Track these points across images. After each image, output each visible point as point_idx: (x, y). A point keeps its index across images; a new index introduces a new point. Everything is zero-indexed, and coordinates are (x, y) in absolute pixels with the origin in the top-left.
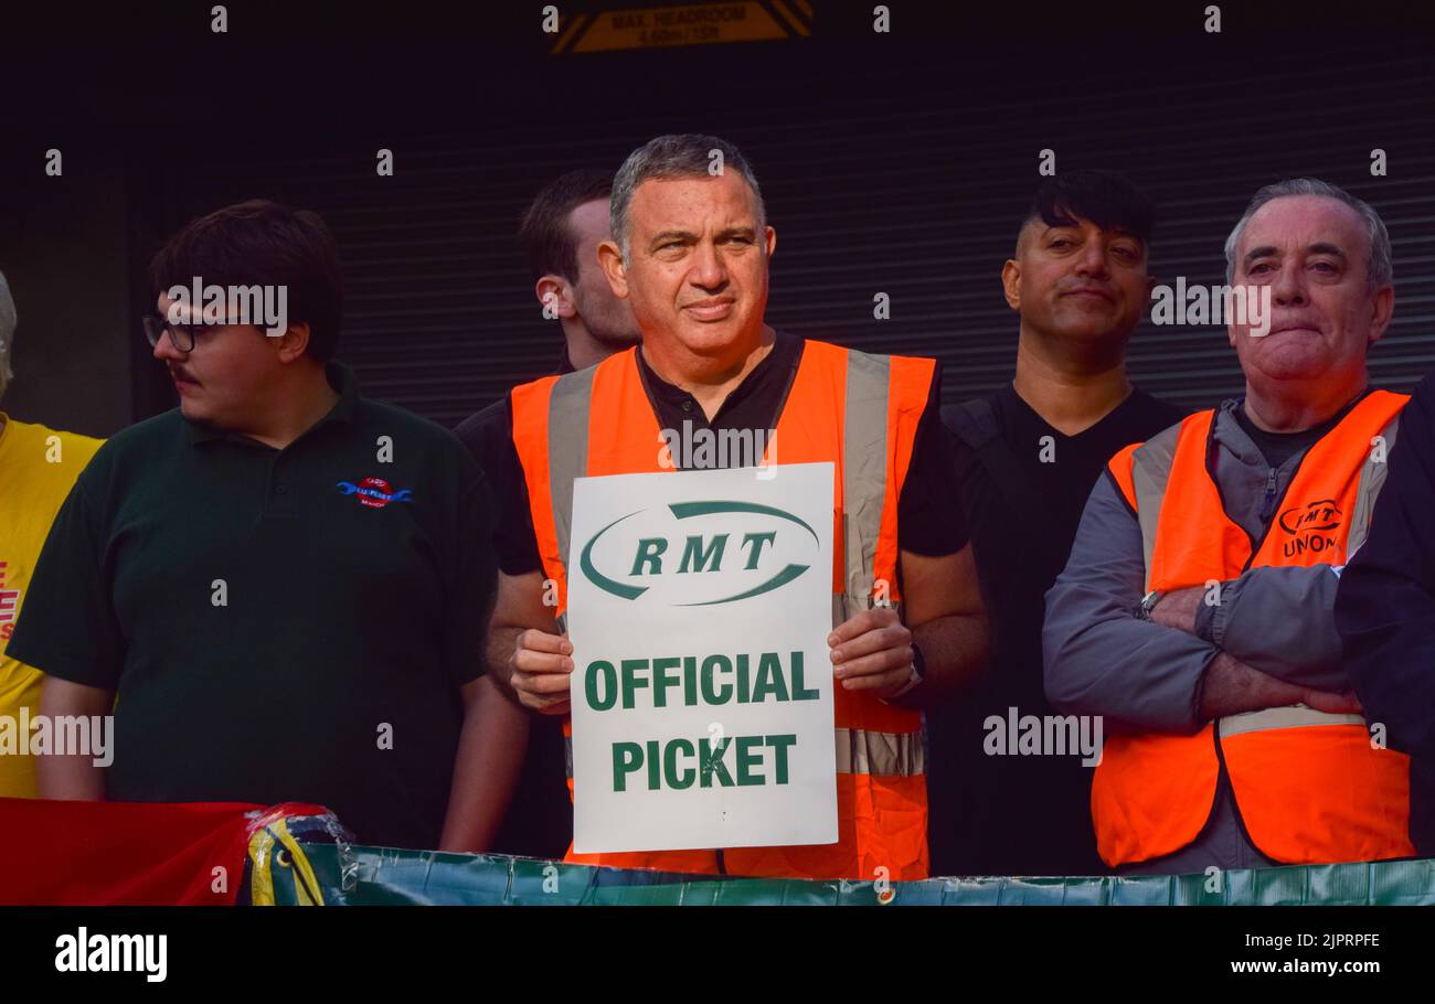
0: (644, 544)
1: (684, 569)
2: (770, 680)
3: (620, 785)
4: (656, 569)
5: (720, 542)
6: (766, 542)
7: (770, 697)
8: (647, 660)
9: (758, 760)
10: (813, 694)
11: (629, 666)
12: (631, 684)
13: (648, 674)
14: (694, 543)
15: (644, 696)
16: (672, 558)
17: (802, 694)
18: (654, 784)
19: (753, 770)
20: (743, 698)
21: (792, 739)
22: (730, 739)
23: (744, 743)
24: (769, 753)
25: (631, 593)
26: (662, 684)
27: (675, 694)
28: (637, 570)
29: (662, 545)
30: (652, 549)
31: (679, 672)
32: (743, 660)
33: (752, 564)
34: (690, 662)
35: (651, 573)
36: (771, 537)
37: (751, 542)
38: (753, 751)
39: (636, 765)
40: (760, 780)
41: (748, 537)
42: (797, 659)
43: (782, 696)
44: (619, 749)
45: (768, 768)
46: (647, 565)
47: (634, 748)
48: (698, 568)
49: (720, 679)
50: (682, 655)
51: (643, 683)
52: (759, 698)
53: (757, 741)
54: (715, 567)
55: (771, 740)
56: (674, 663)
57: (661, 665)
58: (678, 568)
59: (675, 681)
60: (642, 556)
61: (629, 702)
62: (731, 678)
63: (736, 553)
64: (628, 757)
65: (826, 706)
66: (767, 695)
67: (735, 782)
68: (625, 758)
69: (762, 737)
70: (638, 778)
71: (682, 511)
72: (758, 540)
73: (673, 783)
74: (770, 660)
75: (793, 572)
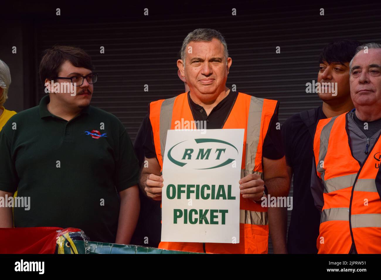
0: (187, 150)
1: (198, 158)
2: (221, 193)
3: (175, 222)
4: (190, 158)
5: (209, 151)
6: (223, 152)
7: (221, 198)
8: (185, 185)
9: (217, 217)
10: (234, 198)
11: (180, 186)
12: (180, 192)
13: (185, 189)
14: (201, 151)
15: (184, 195)
16: (194, 155)
17: (231, 198)
18: (185, 222)
19: (215, 220)
20: (213, 198)
21: (227, 211)
22: (209, 210)
23: (212, 211)
24: (220, 215)
25: (182, 165)
26: (189, 192)
27: (193, 195)
28: (184, 158)
29: (192, 151)
30: (189, 152)
31: (194, 189)
32: (214, 186)
33: (218, 158)
34: (198, 186)
35: (188, 159)
36: (224, 150)
37: (218, 151)
38: (215, 214)
39: (180, 216)
40: (217, 223)
41: (217, 150)
42: (230, 187)
43: (224, 198)
44: (176, 211)
45: (219, 220)
46: (187, 156)
47: (180, 211)
48: (202, 158)
49: (207, 192)
50: (196, 184)
51: (184, 192)
52: (218, 198)
53: (216, 211)
54: (207, 158)
55: (221, 211)
56: (193, 186)
57: (189, 186)
58: (196, 158)
59: (193, 192)
60: (186, 154)
61: (179, 197)
62: (210, 192)
63: (213, 155)
64: (178, 214)
65: (237, 202)
66: (220, 197)
67: (210, 223)
68: (177, 214)
69: (218, 210)
70: (181, 220)
71: (198, 141)
72: (220, 151)
73: (191, 222)
74: (221, 187)
75: (230, 161)
